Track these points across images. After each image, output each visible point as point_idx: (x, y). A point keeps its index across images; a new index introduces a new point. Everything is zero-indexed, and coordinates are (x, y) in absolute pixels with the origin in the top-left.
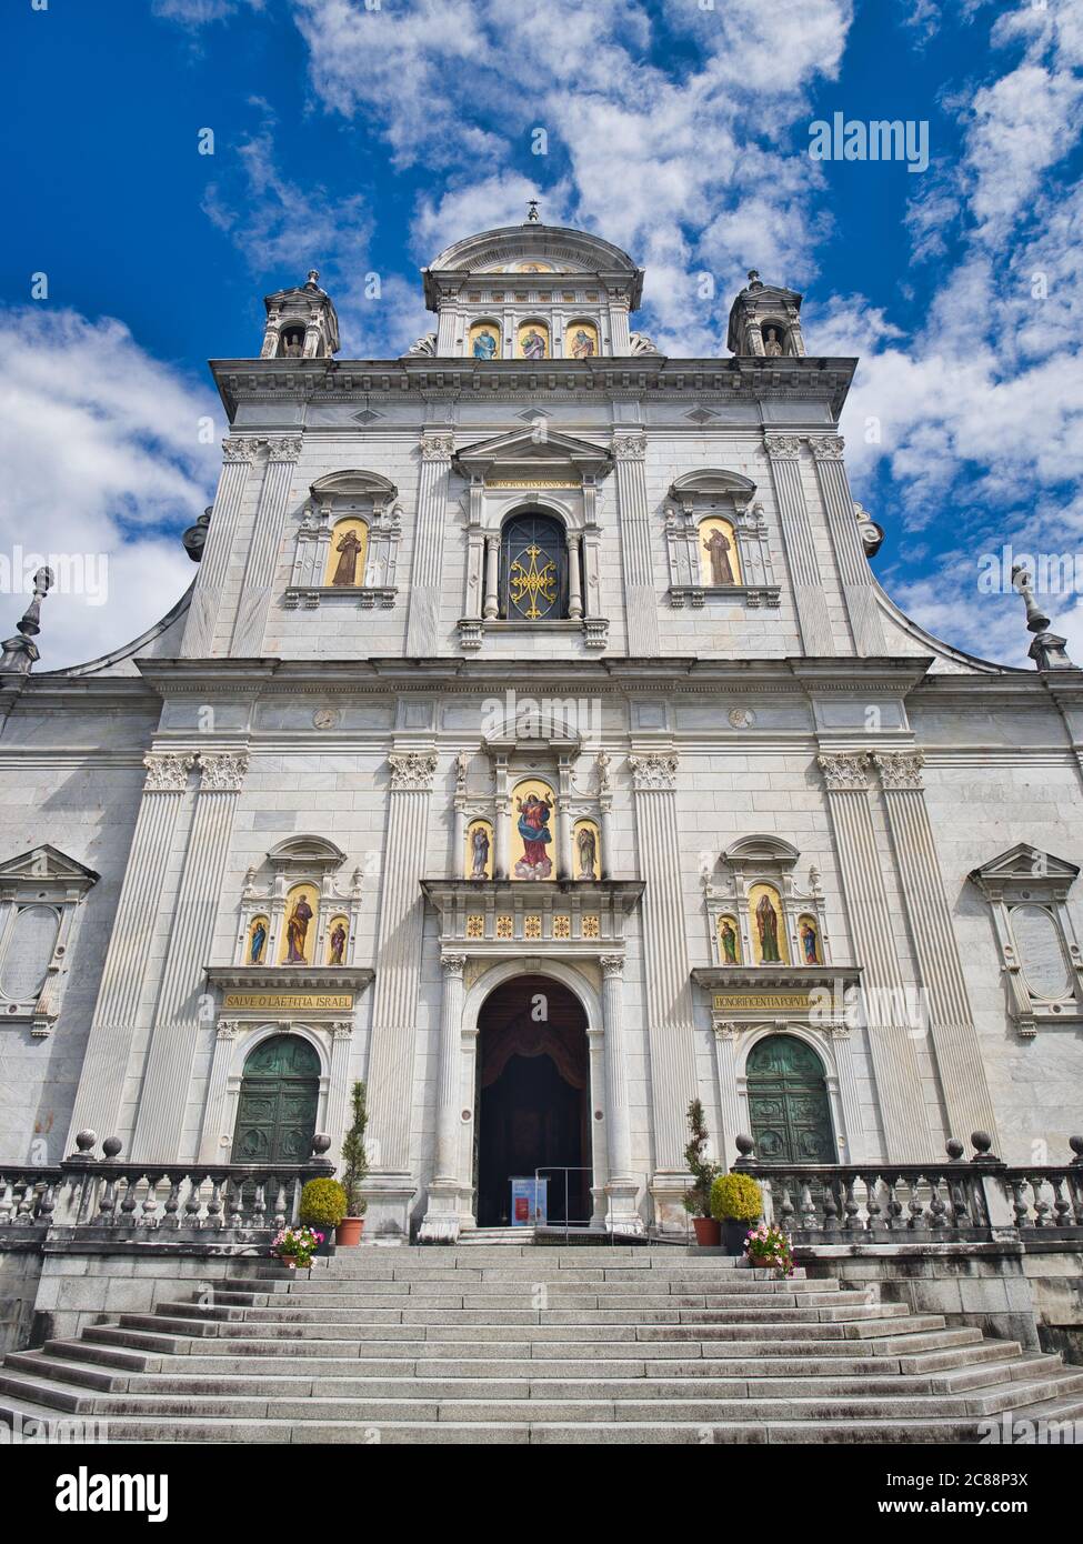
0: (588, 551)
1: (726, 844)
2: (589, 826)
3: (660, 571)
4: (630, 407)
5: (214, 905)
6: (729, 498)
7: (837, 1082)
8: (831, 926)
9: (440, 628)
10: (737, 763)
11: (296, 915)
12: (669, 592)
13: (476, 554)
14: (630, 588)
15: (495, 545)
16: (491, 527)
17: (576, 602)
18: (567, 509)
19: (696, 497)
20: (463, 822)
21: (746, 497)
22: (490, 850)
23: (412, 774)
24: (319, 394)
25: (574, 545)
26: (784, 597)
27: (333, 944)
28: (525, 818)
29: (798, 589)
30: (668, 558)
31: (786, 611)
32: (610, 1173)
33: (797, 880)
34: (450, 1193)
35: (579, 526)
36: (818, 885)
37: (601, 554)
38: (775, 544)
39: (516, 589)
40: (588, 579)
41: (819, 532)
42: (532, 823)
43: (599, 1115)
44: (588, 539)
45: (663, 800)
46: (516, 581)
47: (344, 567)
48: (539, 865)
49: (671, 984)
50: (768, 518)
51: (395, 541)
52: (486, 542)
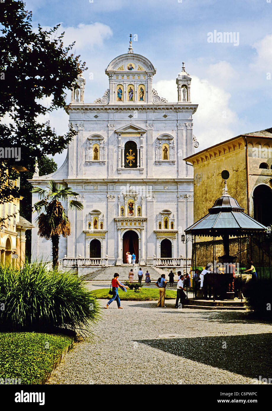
0: (141, 152)
1: (161, 211)
2: (139, 207)
3: (154, 157)
4: (151, 114)
5: (82, 221)
6: (169, 139)
7: (173, 246)
8: (175, 224)
9: (114, 170)
10: (164, 196)
11: (95, 222)
12: (155, 161)
13: (120, 153)
14: (148, 161)
15: (123, 151)
16: (123, 146)
17: (138, 164)
18: (137, 141)
19: (161, 139)
20: (120, 207)
21: (172, 139)
22: (124, 211)
23: (111, 199)
24: (86, 111)
25: (138, 151)
26: (176, 163)
27: (101, 226)
28: (129, 206)
29: (179, 161)
30: (156, 154)
31: (176, 166)
32: (141, 257)
33: (171, 216)
34: (119, 260)
35: (139, 146)
36: (174, 217)
37: (143, 153)
38: (176, 150)
39: (127, 159)
40: (141, 159)
41: (185, 147)
42: (130, 206)
43: (140, 250)
44: (141, 150)
45: (152, 203)
46: (127, 158)
47: (95, 155)
48: (132, 213)
49: (150, 232)
50: (175, 144)
51: (105, 150)
52: (122, 150)
